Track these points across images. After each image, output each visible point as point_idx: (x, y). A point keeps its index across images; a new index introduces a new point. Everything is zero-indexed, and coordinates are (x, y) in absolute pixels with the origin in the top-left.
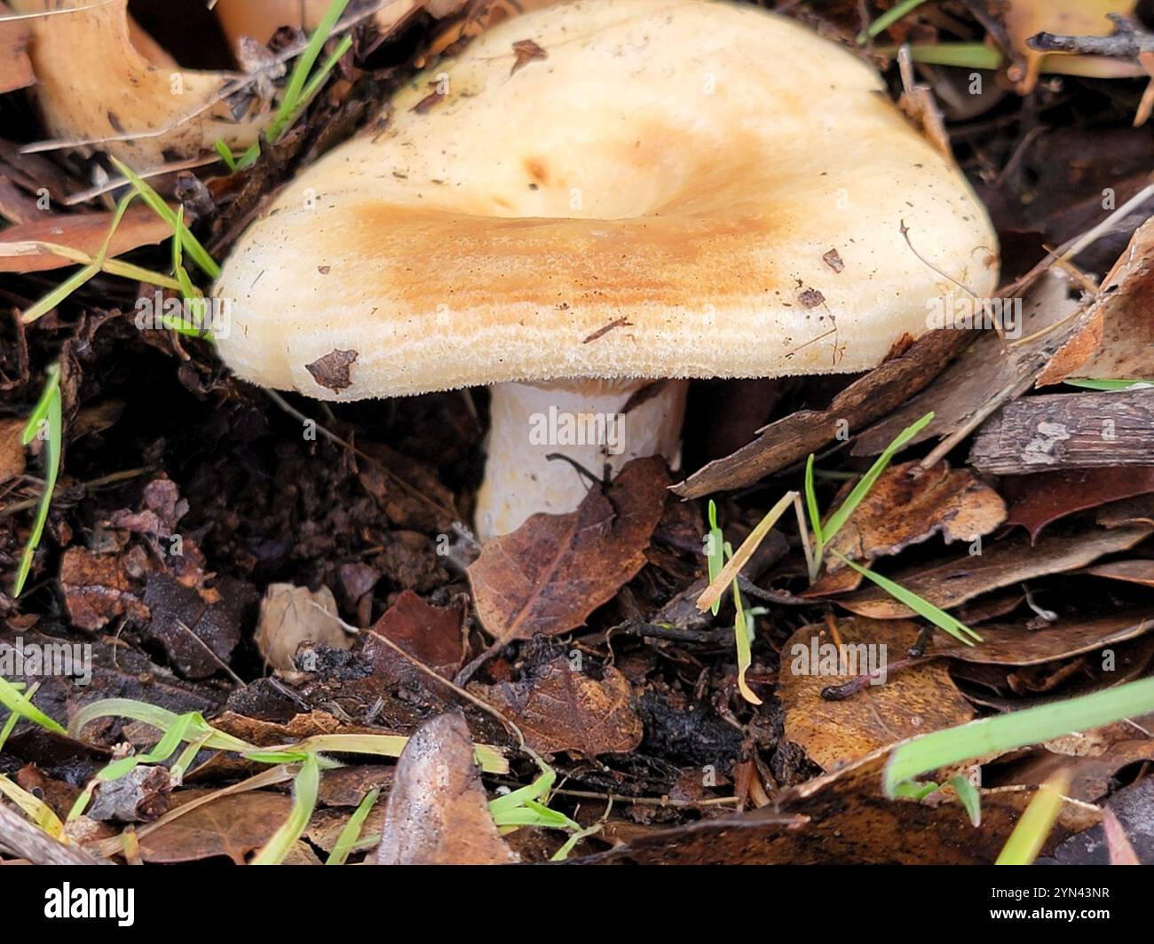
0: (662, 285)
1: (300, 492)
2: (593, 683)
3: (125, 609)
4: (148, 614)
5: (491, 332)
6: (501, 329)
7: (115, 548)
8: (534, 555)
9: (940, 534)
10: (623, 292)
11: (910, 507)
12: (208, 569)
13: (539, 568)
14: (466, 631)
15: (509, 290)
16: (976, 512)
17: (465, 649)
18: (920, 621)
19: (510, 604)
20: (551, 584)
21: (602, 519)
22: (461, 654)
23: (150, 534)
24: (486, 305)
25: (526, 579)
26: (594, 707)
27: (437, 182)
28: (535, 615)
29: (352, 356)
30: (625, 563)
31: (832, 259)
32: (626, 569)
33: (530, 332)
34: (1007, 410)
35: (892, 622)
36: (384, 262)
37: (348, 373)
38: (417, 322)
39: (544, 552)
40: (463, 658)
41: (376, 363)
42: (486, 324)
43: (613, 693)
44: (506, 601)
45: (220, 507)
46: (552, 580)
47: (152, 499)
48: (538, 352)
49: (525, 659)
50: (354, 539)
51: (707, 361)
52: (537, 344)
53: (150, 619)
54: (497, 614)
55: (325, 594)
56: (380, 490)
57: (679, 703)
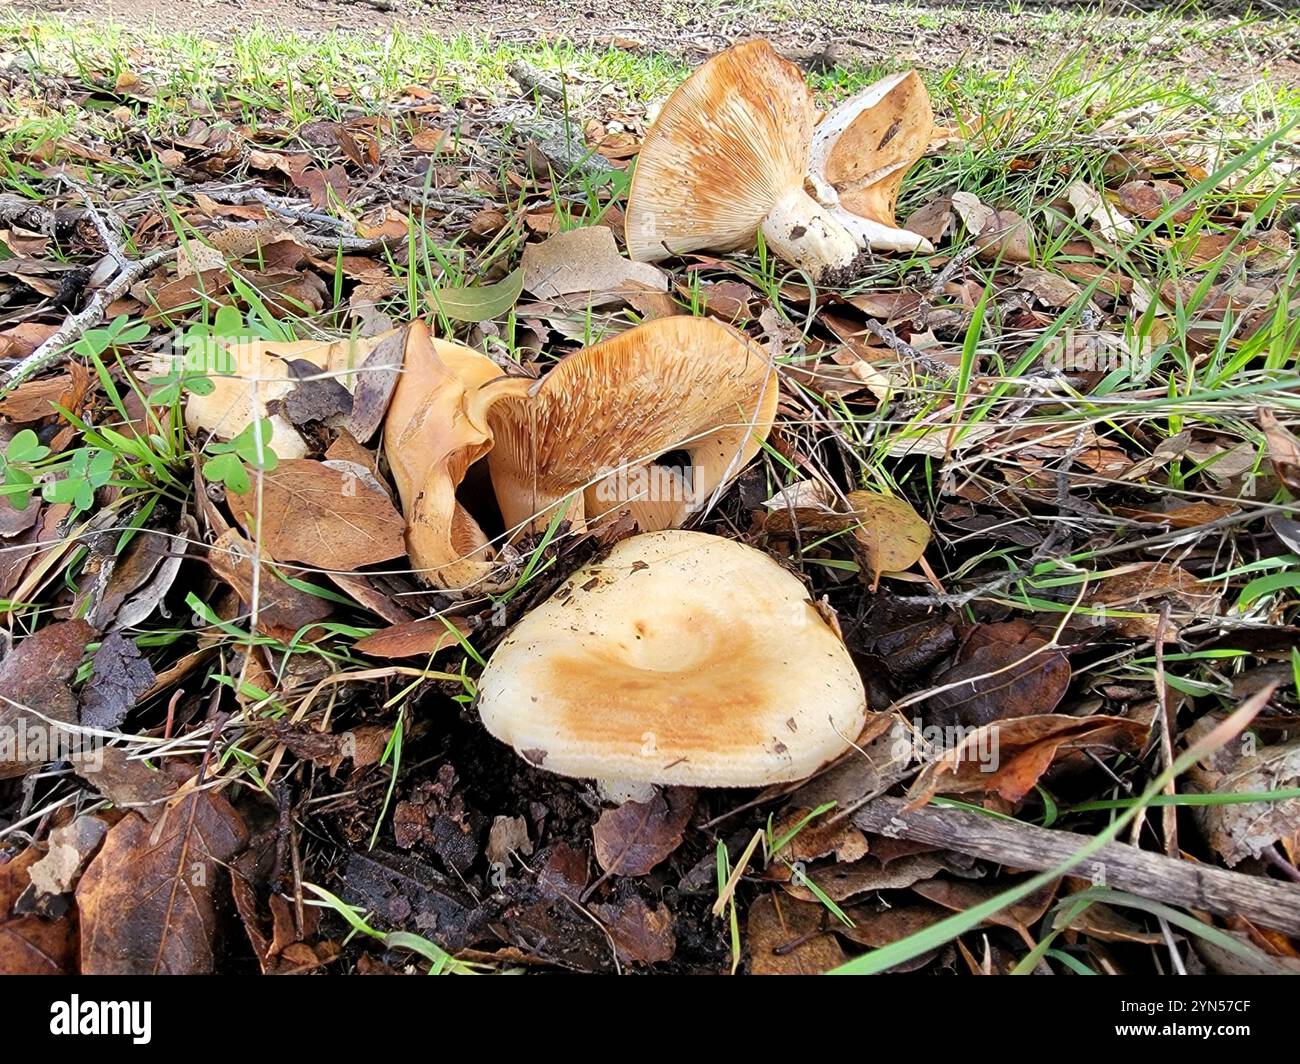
0: (706, 738)
2: (653, 914)
3: (424, 836)
4: (435, 840)
5: (615, 757)
6: (622, 756)
7: (422, 802)
9: (834, 855)
10: (686, 741)
11: (817, 830)
12: (466, 811)
13: (628, 833)
14: (589, 863)
15: (627, 734)
16: (853, 845)
17: (588, 877)
18: (821, 905)
19: (613, 851)
20: (634, 844)
21: (662, 812)
22: (585, 880)
23: (439, 794)
24: (614, 742)
26: (652, 929)
27: (592, 633)
28: (625, 861)
29: (545, 754)
31: (791, 724)
32: (672, 843)
33: (637, 760)
34: (874, 803)
35: (808, 903)
36: (564, 703)
38: (579, 744)
39: (631, 824)
40: (586, 883)
41: (556, 760)
42: (615, 752)
43: (661, 919)
44: (611, 849)
46: (635, 842)
47: (442, 776)
48: (640, 770)
49: (617, 888)
51: (726, 779)
53: (436, 843)
54: (606, 856)
55: (522, 820)
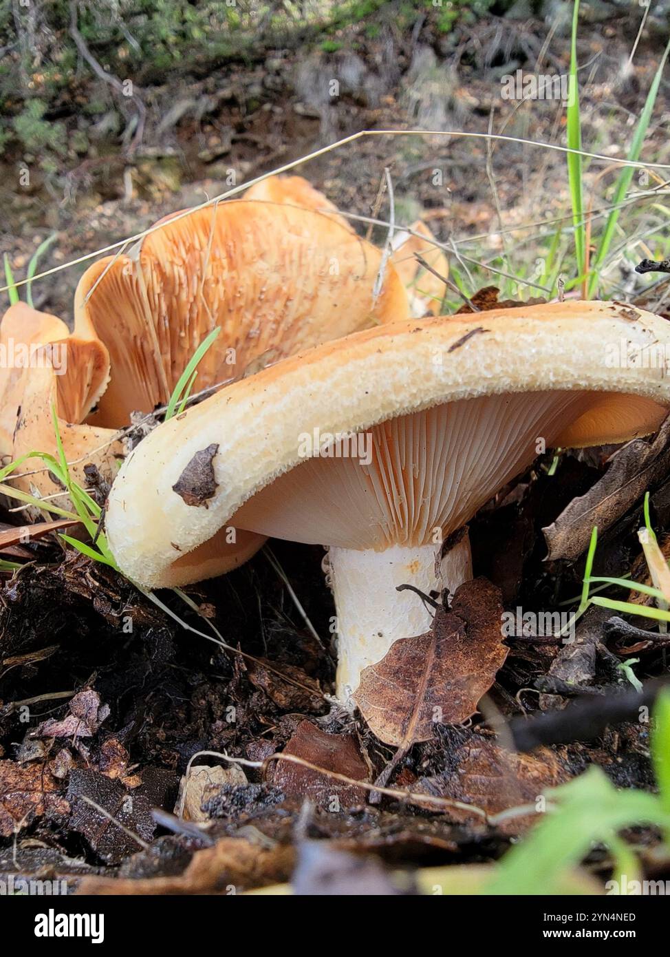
1: (210, 704)
3: (46, 809)
4: (68, 810)
7: (40, 754)
8: (406, 671)
12: (132, 760)
13: (415, 680)
14: (365, 751)
17: (370, 766)
19: (400, 716)
20: (431, 689)
21: (455, 629)
22: (369, 770)
25: (405, 691)
26: (535, 773)
28: (425, 719)
30: (491, 656)
32: (494, 660)
33: (390, 356)
37: (212, 470)
39: (414, 666)
40: (371, 773)
44: (395, 714)
45: (149, 725)
46: (430, 685)
47: (77, 707)
48: (403, 373)
49: (429, 757)
50: (253, 724)
52: (401, 364)
53: (71, 814)
54: (390, 727)
56: (266, 681)
57: (606, 758)
